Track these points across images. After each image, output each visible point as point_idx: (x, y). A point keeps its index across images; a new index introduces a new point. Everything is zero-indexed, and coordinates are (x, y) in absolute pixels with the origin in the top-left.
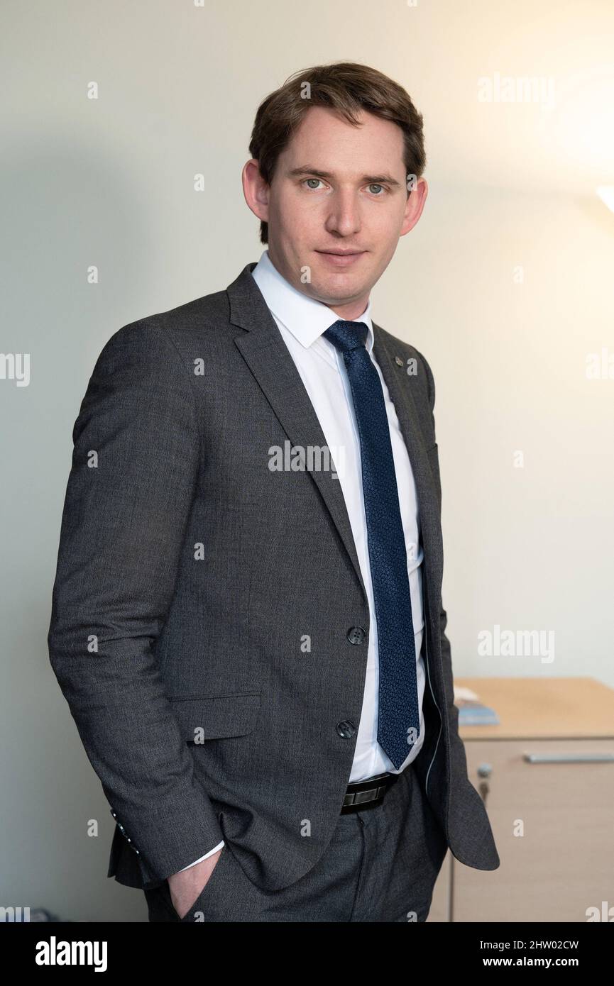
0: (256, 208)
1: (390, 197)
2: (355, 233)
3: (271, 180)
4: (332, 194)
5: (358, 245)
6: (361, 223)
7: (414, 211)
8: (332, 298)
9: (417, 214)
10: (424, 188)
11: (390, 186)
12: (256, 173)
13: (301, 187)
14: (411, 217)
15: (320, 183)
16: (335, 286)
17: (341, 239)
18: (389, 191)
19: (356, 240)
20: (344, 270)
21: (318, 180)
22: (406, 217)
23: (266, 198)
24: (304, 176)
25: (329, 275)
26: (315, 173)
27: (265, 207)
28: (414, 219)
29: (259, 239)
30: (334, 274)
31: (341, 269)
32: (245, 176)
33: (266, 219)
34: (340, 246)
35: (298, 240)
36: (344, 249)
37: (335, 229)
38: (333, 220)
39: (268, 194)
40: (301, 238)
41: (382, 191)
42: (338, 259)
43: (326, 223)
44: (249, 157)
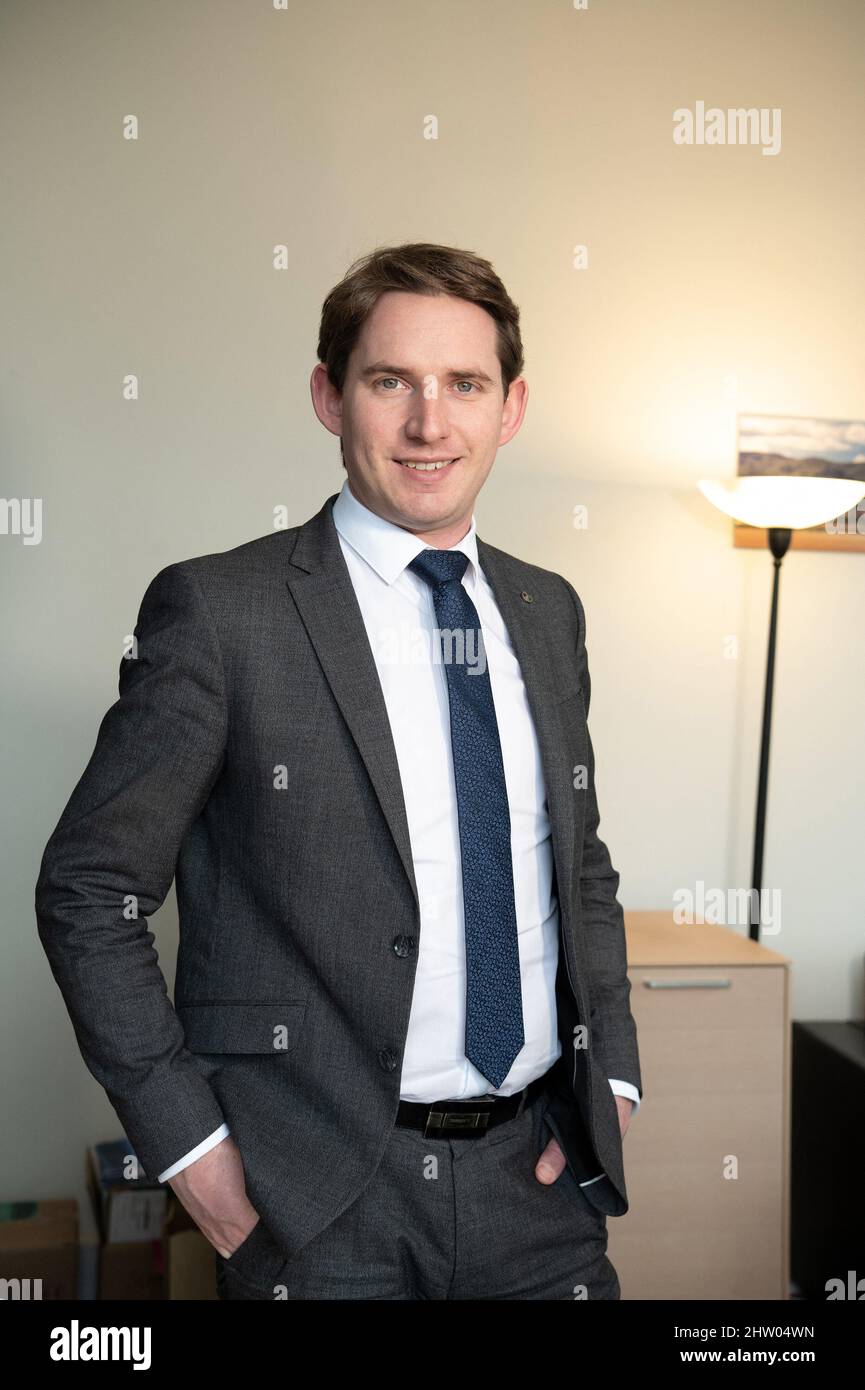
0: (327, 421)
1: (483, 397)
2: (443, 439)
3: (342, 386)
4: (411, 395)
5: (449, 451)
6: (451, 428)
7: (514, 418)
8: (420, 522)
9: (518, 420)
10: (524, 389)
11: (481, 383)
12: (325, 379)
13: (376, 388)
14: (511, 424)
15: (398, 382)
16: (423, 507)
17: (424, 446)
18: (481, 389)
19: (445, 445)
21: (396, 381)
22: (505, 424)
23: (339, 410)
24: (379, 375)
25: (410, 493)
26: (390, 370)
27: (338, 420)
28: (515, 425)
30: (417, 492)
31: (428, 487)
32: (314, 384)
34: (423, 453)
36: (428, 456)
37: (416, 436)
38: (415, 424)
39: (341, 404)
41: (473, 390)
43: (406, 427)
44: (318, 362)
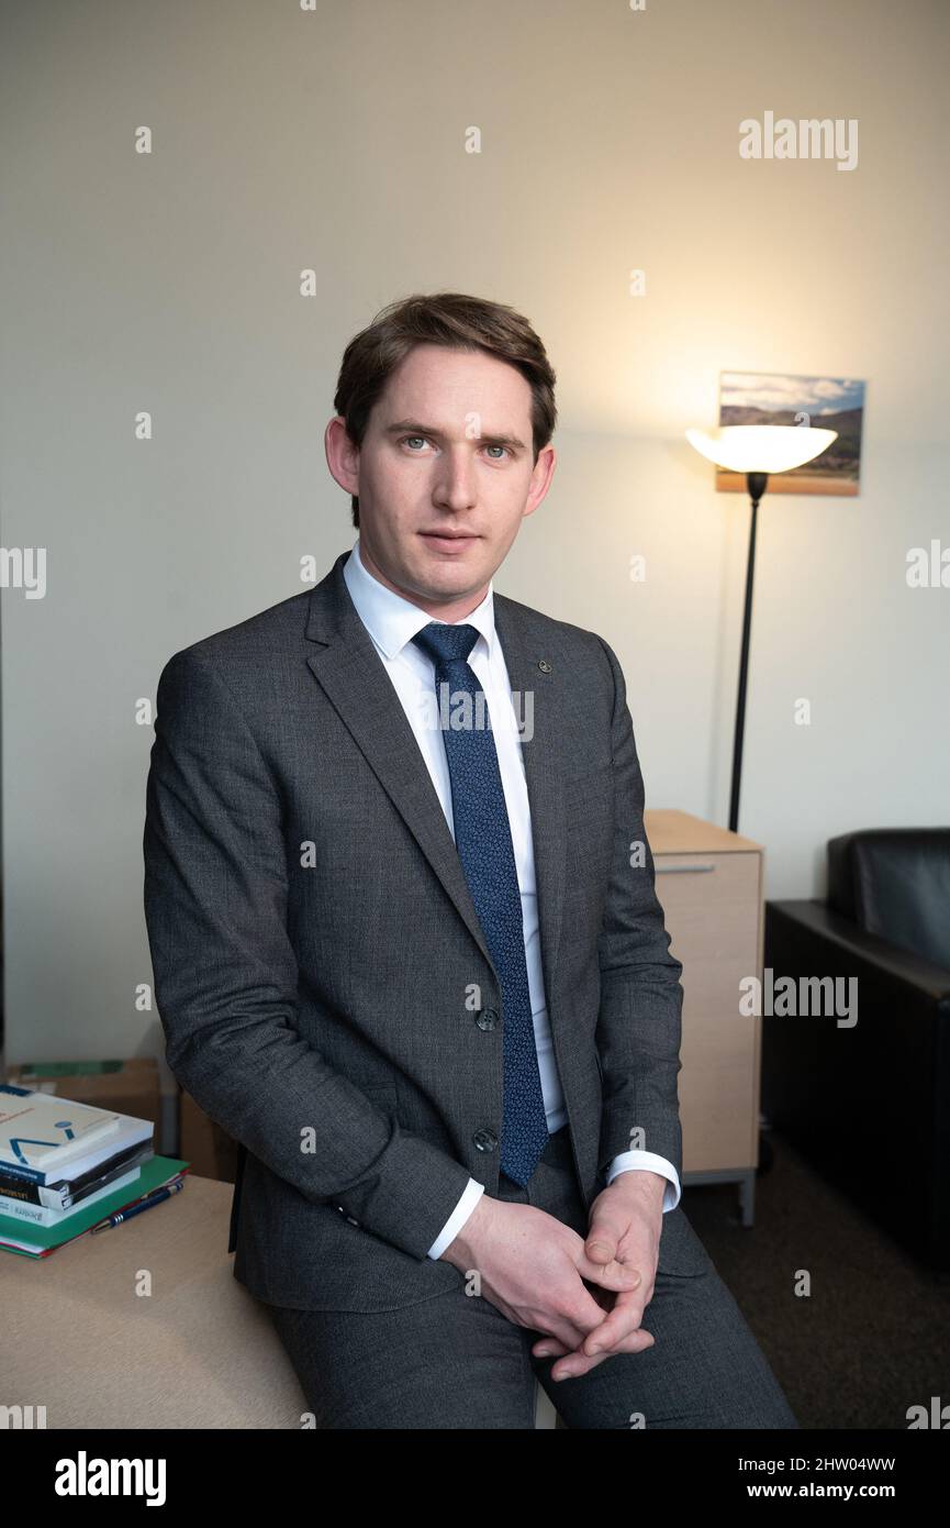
0: (342, 478)
1: (515, 464)
2: (469, 508)
3: (361, 442)
4: (440, 457)
5: (472, 526)
6: (477, 495)
7: (540, 486)
8: (437, 594)
9: (543, 489)
10: (552, 457)
11: (514, 449)
12: (342, 433)
13: (400, 446)
14: (536, 493)
15: (425, 443)
16: (442, 579)
17: (452, 516)
18: (512, 455)
19: (470, 518)
20: (453, 557)
21: (422, 440)
22: (531, 493)
23: (356, 466)
24: (401, 435)
25: (434, 564)
26: (415, 429)
27: (354, 478)
28: (540, 494)
29: (351, 522)
30: (441, 563)
31: (449, 556)
32: (329, 438)
33: (356, 492)
34: (450, 525)
35: (396, 517)
36: (454, 529)
37: (444, 502)
38: (442, 491)
39: (358, 461)
40: (401, 515)
41: (505, 454)
42: (446, 544)
43: (433, 493)
44: (334, 414)
